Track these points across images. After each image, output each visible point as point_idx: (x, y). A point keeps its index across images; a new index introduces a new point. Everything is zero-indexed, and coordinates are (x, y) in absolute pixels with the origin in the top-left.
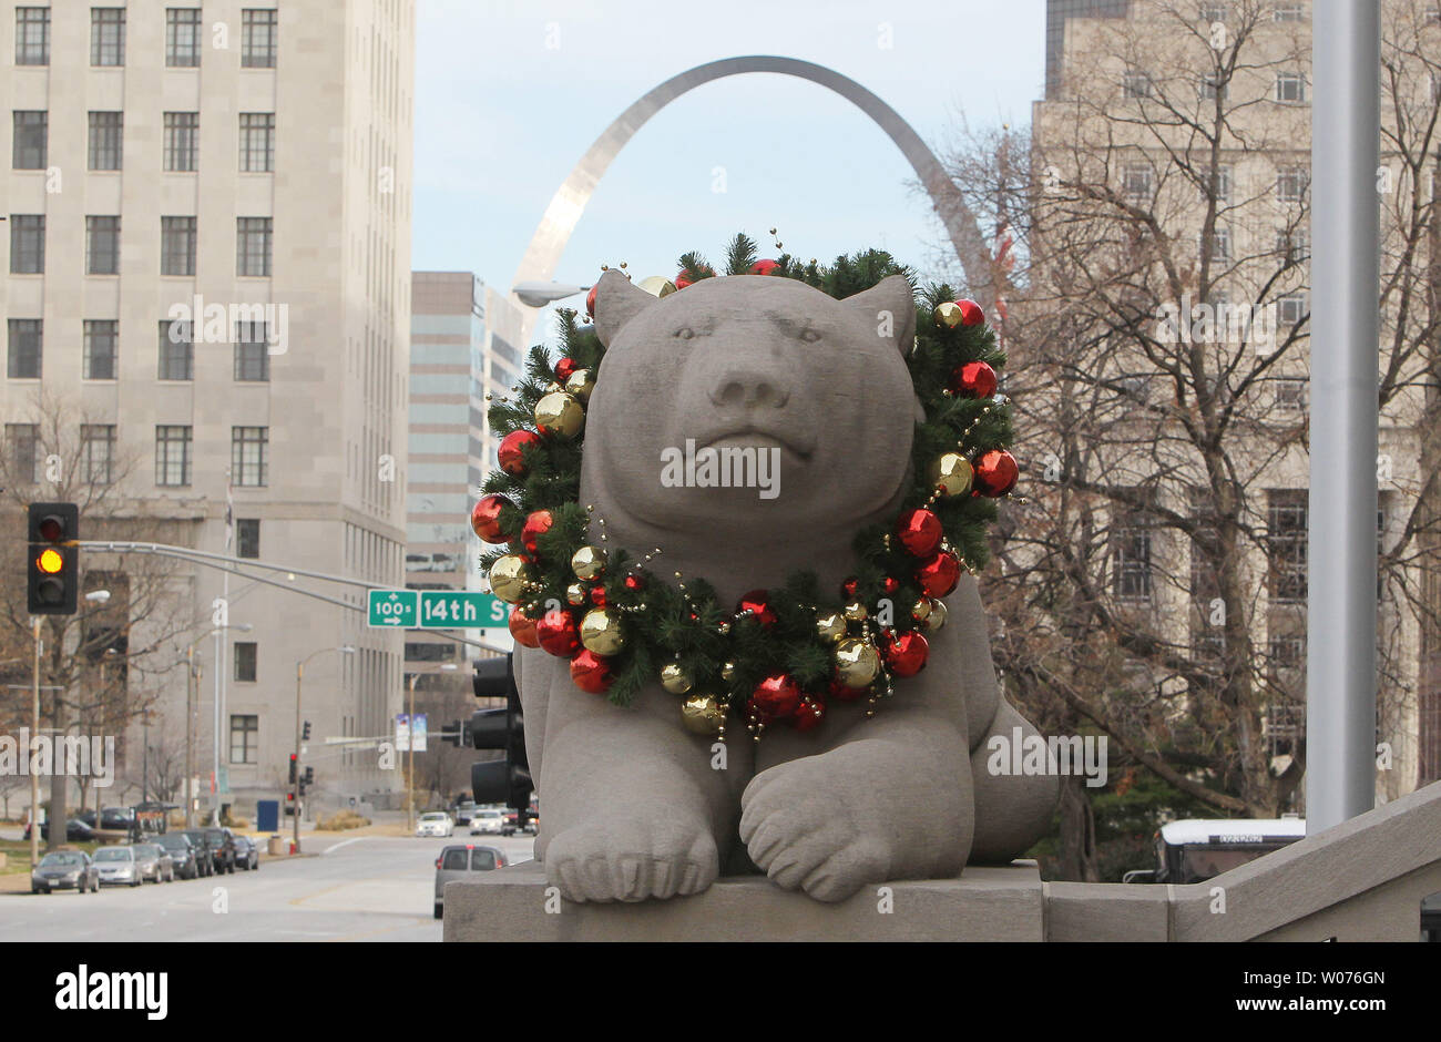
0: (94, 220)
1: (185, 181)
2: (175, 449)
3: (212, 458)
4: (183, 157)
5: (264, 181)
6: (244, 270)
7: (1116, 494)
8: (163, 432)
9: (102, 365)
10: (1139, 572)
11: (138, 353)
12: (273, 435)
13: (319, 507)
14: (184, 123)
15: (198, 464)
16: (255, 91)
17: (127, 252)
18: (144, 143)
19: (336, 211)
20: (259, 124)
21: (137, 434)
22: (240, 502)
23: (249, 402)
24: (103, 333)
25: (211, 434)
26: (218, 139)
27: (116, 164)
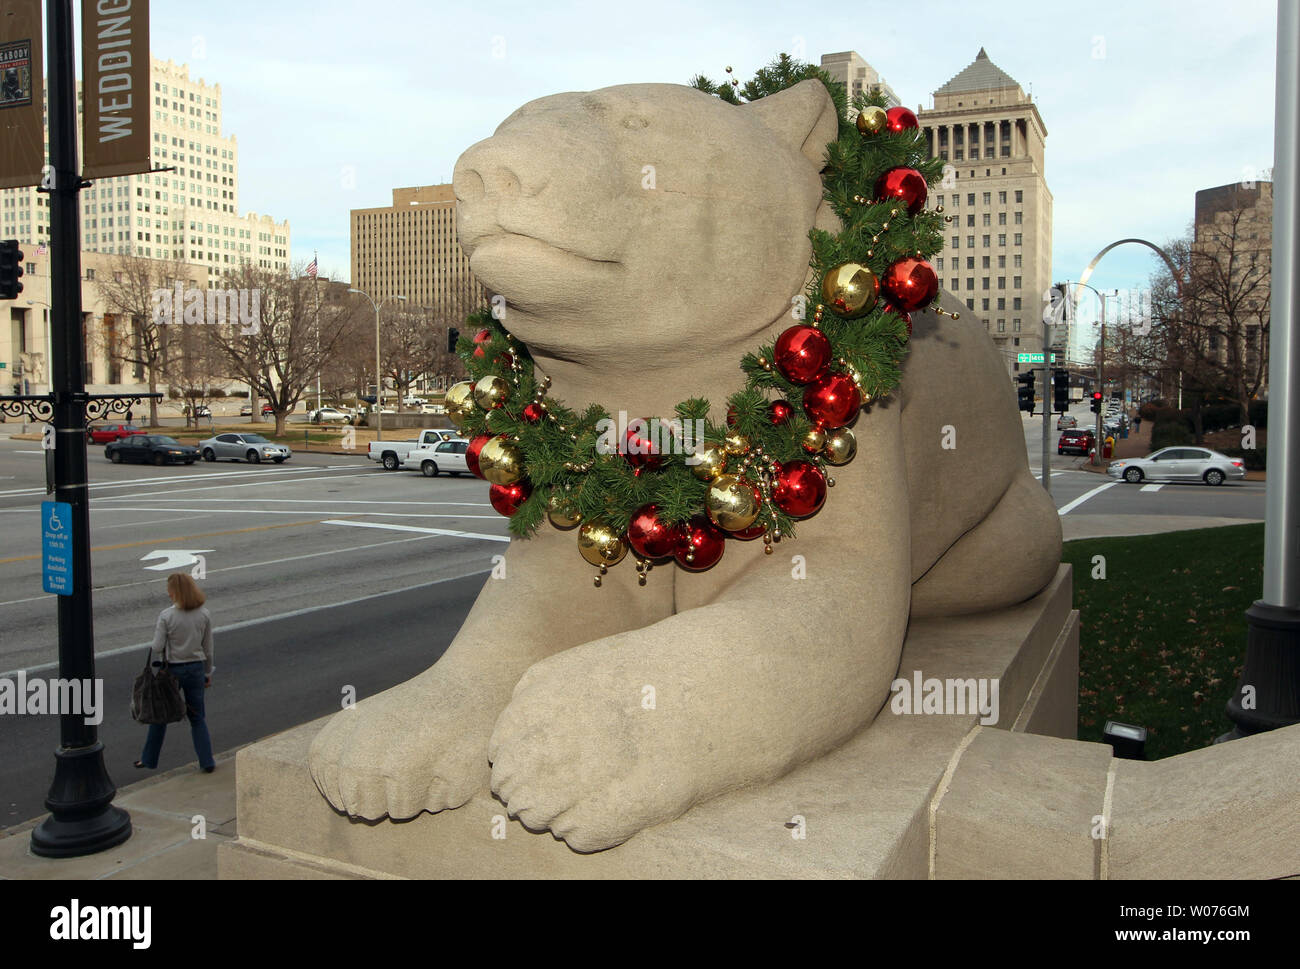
0: (984, 279)
1: (1003, 270)
2: (1001, 324)
3: (1009, 326)
4: (1002, 264)
5: (1019, 269)
6: (1015, 287)
7: (1206, 327)
8: (999, 321)
9: (986, 307)
10: (1214, 345)
11: (994, 304)
12: (1022, 321)
13: (1032, 335)
14: (1002, 258)
15: (1006, 327)
16: (1017, 251)
17: (991, 285)
18: (994, 263)
19: (1035, 274)
20: (1018, 257)
21: (994, 322)
22: (1014, 335)
23: (1017, 314)
24: (986, 302)
25: (1009, 321)
26: (1010, 261)
27: (988, 266)
